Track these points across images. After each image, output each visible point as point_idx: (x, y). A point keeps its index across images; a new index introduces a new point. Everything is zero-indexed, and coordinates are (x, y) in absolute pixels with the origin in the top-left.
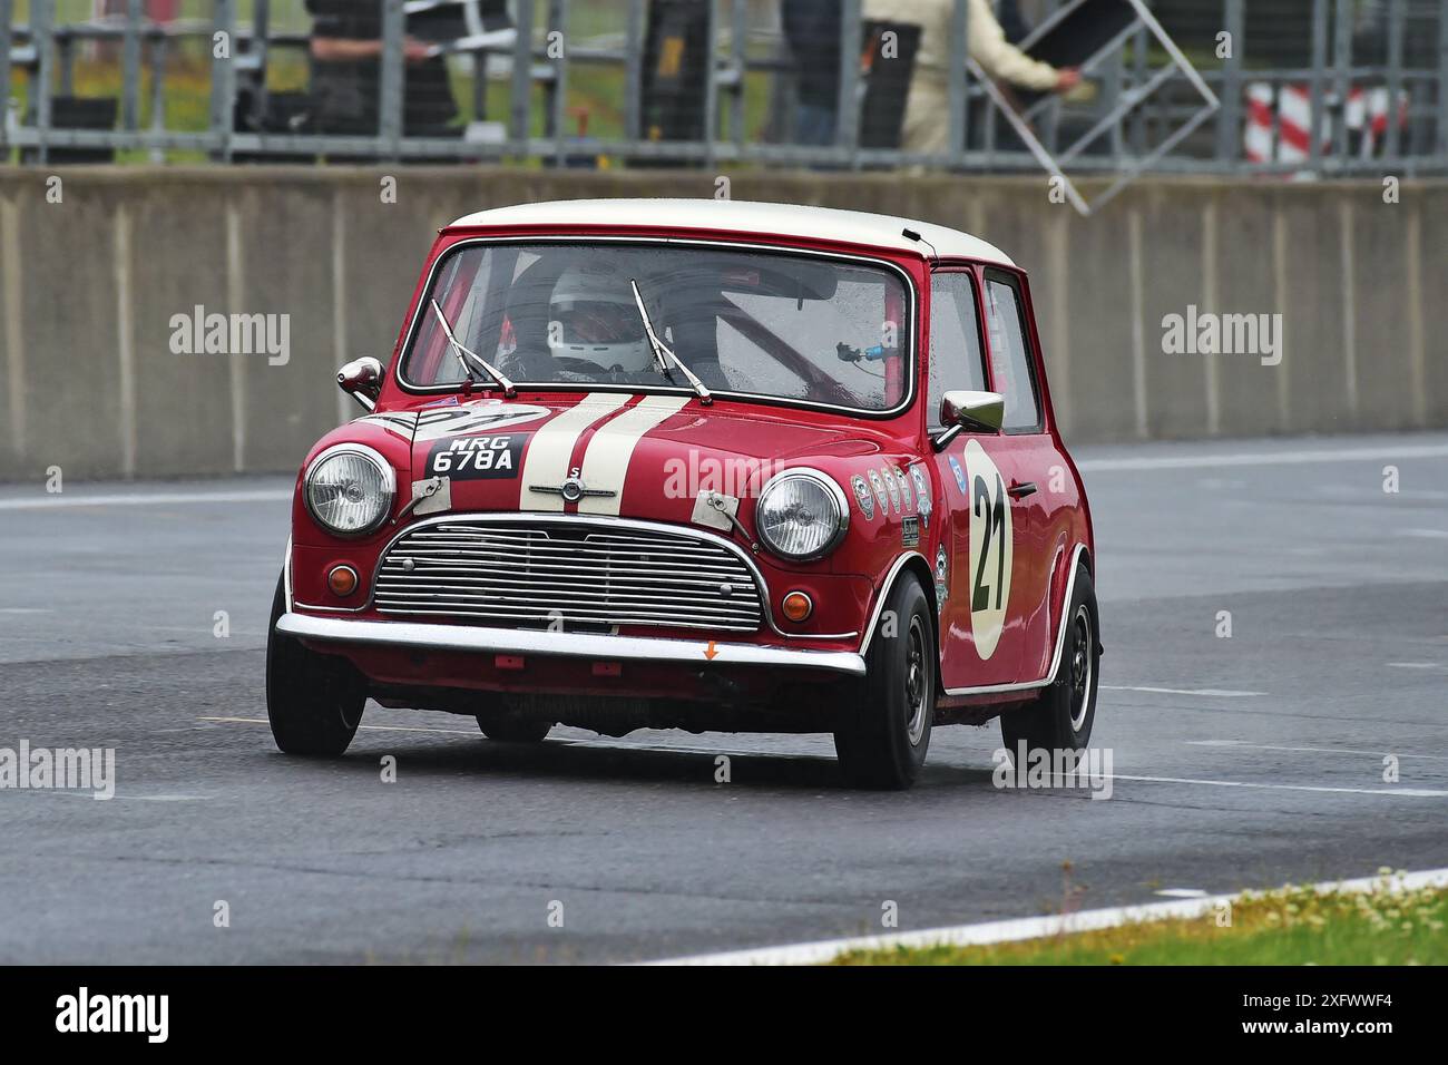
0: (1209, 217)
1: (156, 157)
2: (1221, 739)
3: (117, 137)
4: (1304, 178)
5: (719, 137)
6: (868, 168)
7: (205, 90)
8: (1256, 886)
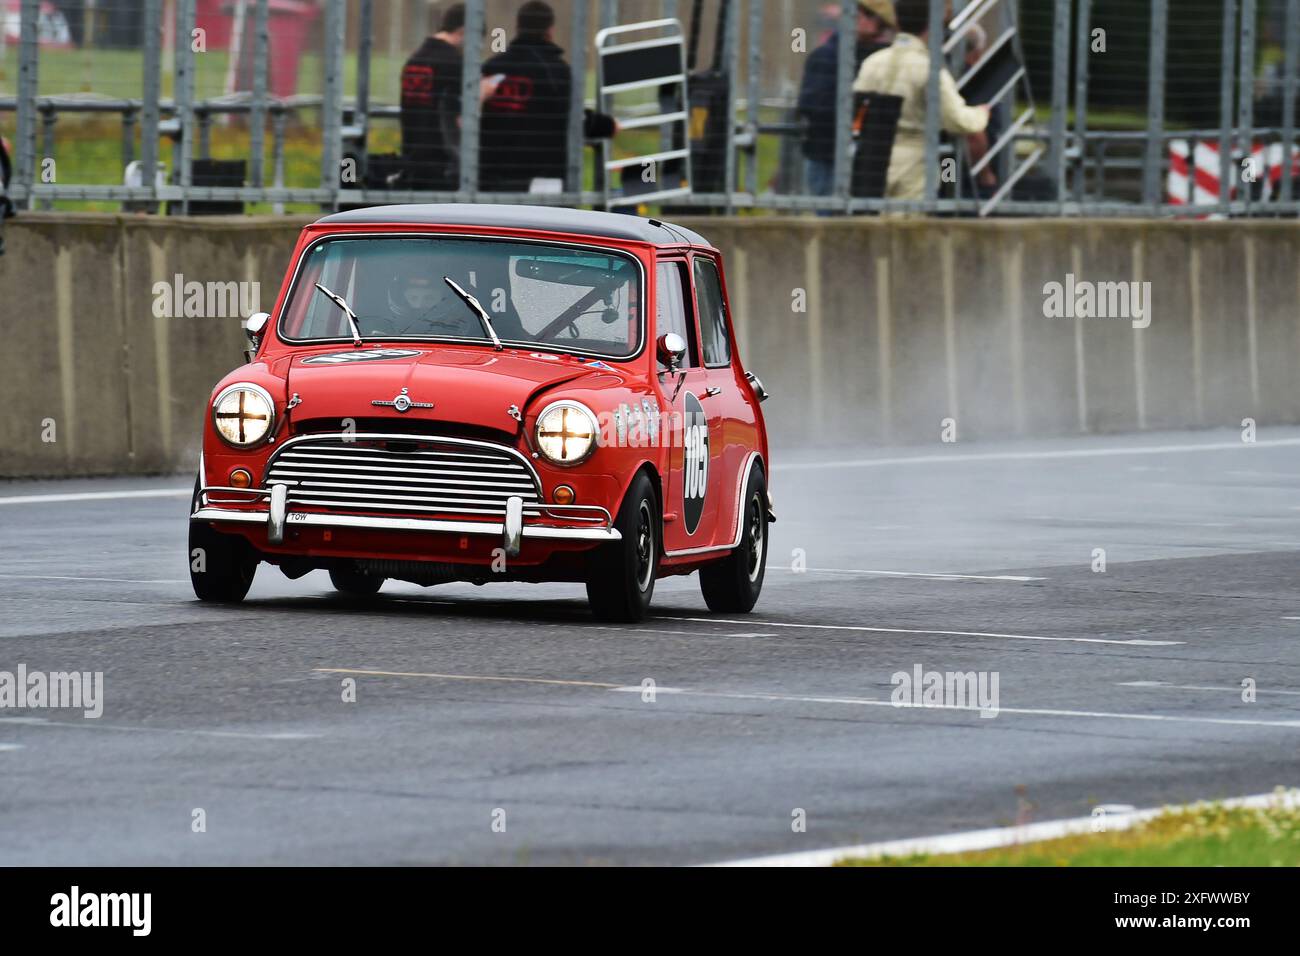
0: (1137, 251)
1: (279, 209)
2: (1147, 680)
3: (246, 193)
4: (1216, 218)
5: (737, 189)
6: (857, 213)
7: (317, 152)
8: (1175, 802)
